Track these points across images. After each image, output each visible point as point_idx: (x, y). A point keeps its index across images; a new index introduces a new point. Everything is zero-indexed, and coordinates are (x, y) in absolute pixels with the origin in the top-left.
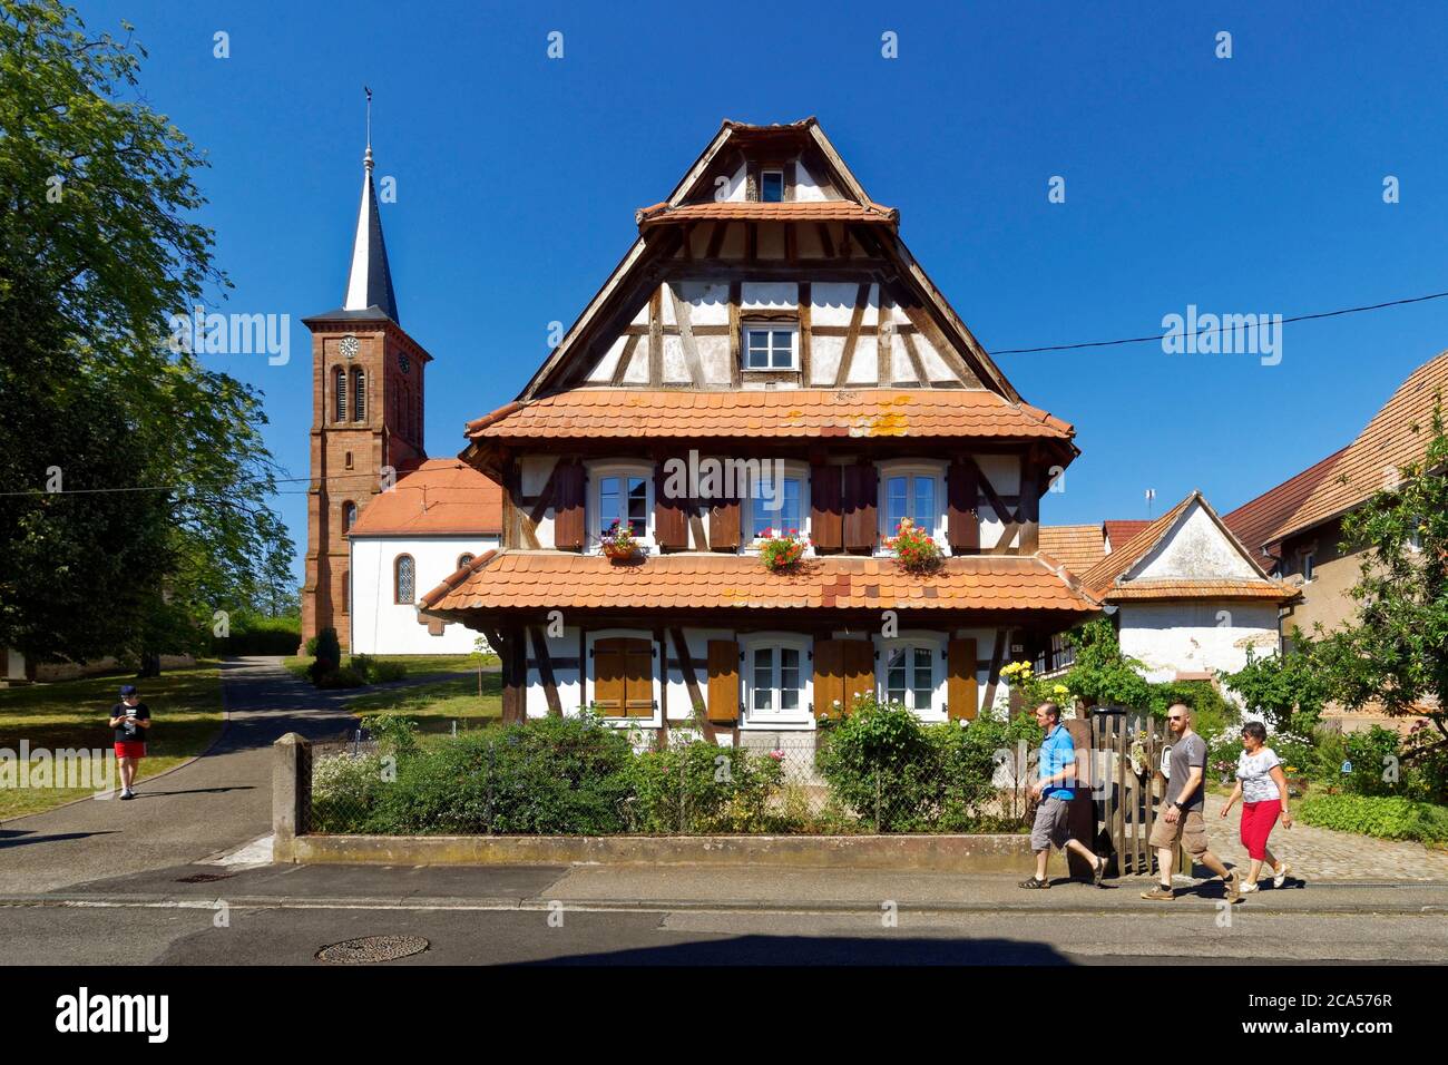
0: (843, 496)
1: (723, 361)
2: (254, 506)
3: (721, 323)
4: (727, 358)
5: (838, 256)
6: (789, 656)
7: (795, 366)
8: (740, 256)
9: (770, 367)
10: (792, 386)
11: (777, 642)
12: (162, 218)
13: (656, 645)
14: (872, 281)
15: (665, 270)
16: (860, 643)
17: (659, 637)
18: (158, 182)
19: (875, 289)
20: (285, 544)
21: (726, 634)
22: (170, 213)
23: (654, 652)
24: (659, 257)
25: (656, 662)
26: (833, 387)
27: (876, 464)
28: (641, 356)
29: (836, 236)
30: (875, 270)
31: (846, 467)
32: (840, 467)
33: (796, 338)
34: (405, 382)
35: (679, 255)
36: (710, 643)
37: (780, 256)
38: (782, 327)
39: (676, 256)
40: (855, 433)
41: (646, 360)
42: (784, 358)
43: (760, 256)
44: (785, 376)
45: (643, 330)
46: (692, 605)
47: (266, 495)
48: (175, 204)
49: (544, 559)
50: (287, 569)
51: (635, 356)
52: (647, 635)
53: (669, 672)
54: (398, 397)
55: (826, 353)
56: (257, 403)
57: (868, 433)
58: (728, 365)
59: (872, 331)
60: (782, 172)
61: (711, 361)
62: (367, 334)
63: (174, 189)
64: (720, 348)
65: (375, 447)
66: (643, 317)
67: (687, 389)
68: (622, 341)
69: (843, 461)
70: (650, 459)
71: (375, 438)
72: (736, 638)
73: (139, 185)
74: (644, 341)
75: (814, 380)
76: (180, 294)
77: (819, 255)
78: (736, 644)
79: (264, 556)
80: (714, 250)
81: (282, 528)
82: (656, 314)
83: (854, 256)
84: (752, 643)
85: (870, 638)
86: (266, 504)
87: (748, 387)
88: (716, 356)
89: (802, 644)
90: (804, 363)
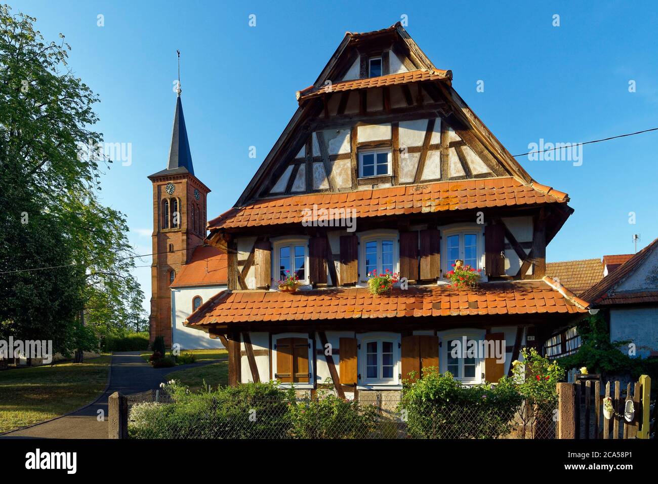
0: (419, 249)
1: (347, 175)
2: (125, 274)
3: (346, 152)
4: (350, 172)
5: (415, 104)
6: (387, 347)
7: (390, 172)
8: (357, 111)
9: (375, 175)
10: (388, 185)
11: (380, 338)
12: (79, 131)
13: (310, 341)
14: (437, 116)
15: (314, 125)
16: (429, 337)
17: (312, 337)
18: (77, 113)
19: (438, 121)
20: (139, 293)
21: (350, 334)
22: (83, 128)
23: (309, 346)
24: (310, 117)
25: (310, 352)
26: (413, 183)
27: (439, 228)
28: (301, 176)
29: (414, 92)
30: (438, 110)
31: (420, 231)
32: (418, 231)
33: (390, 156)
34: (197, 205)
35: (322, 116)
36: (341, 340)
37: (380, 108)
38: (381, 151)
39: (320, 116)
40: (425, 210)
41: (304, 178)
42: (383, 169)
43: (369, 110)
44: (384, 180)
45: (301, 161)
46: (329, 318)
47: (130, 269)
48: (85, 123)
49: (250, 294)
50: (141, 306)
51: (298, 176)
52: (305, 336)
53: (318, 356)
54: (194, 214)
55: (408, 163)
56: (124, 221)
57: (433, 210)
58: (350, 176)
59: (436, 147)
60: (381, 58)
61: (340, 175)
62: (178, 181)
63: (83, 115)
64: (346, 167)
65: (183, 240)
66: (302, 154)
67: (327, 193)
68: (290, 168)
69: (418, 228)
70: (306, 235)
71: (183, 236)
72: (355, 336)
73: (69, 116)
74: (303, 167)
75: (402, 180)
76: (88, 168)
77: (404, 105)
78: (355, 340)
79: (130, 299)
80: (341, 110)
81: (138, 285)
82: (309, 151)
83: (425, 103)
84: (364, 339)
85: (436, 334)
86: (130, 273)
87: (361, 188)
88: (343, 172)
89: (395, 339)
90: (395, 171)
